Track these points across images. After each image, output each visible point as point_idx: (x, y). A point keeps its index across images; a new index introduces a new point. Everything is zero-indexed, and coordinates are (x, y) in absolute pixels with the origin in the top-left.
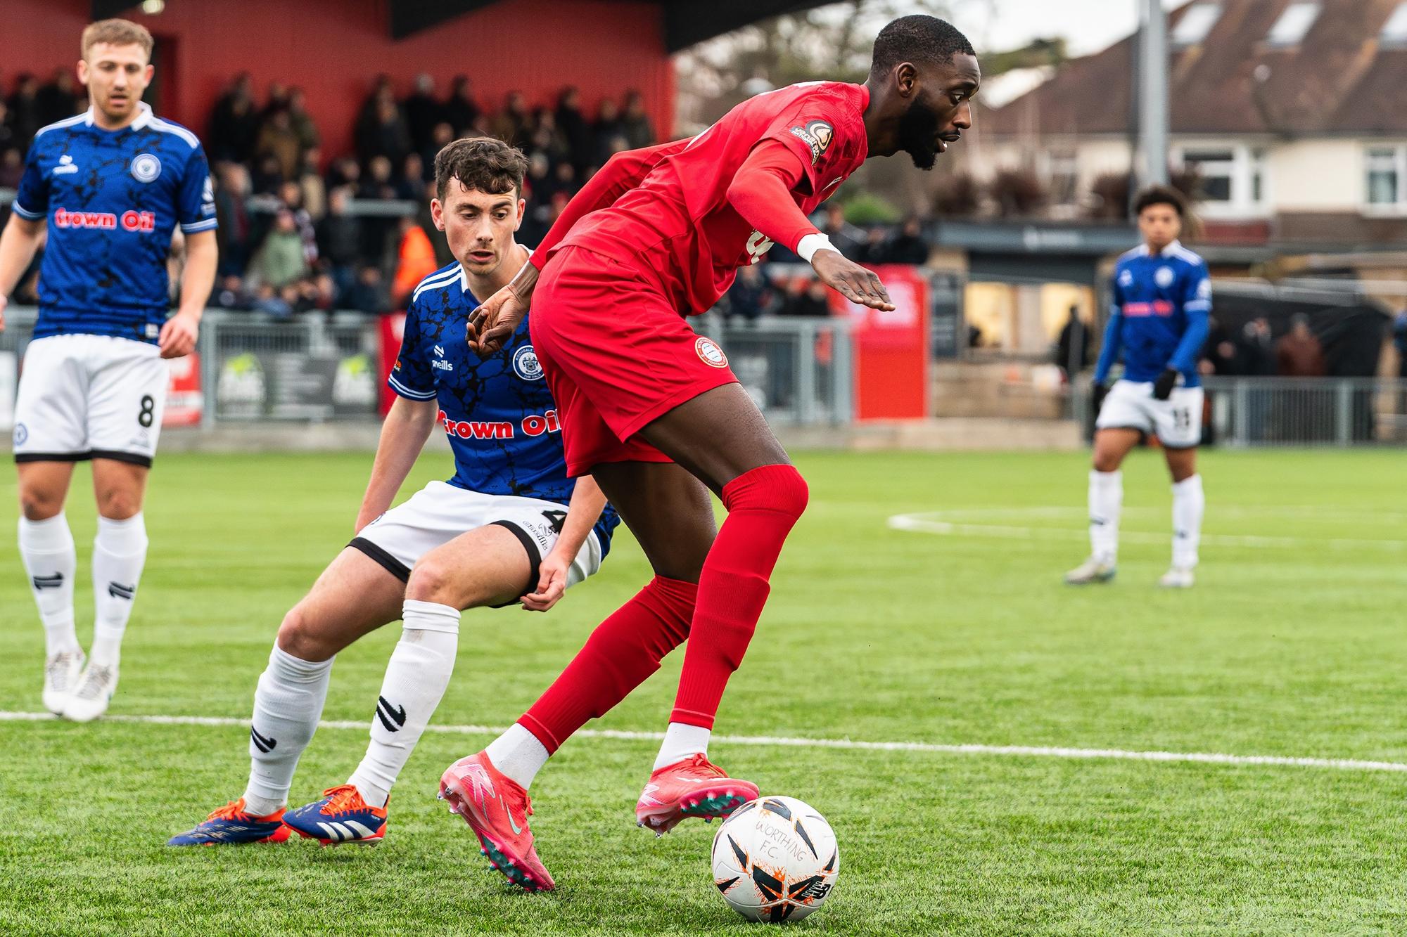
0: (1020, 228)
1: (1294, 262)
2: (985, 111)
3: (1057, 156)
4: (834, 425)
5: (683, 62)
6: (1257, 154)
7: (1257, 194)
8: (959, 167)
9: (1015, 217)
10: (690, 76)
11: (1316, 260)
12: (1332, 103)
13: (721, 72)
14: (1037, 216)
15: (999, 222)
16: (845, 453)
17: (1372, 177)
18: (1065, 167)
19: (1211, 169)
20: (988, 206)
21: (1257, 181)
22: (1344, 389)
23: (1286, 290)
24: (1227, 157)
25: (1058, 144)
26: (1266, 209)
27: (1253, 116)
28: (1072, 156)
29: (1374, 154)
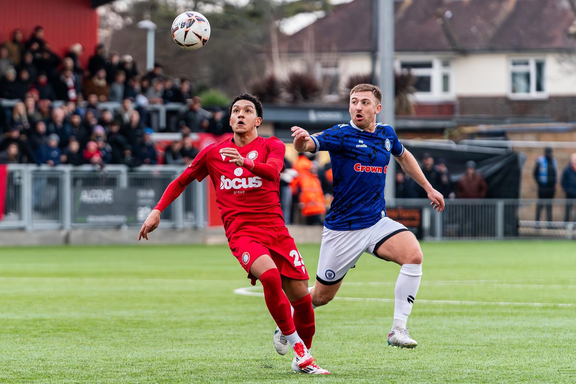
0: (307, 110)
1: (469, 129)
2: (283, 38)
3: (325, 66)
4: (195, 228)
5: (102, 10)
6: (446, 64)
7: (446, 88)
8: (268, 72)
9: (302, 103)
10: (105, 18)
11: (483, 128)
12: (490, 32)
13: (123, 15)
14: (316, 103)
15: (293, 106)
16: (204, 246)
17: (514, 75)
18: (331, 71)
19: (418, 72)
20: (285, 95)
21: (446, 78)
22: (500, 204)
23: (465, 146)
24: (429, 65)
25: (326, 57)
26: (451, 96)
27: (444, 41)
28: (336, 66)
29: (514, 64)
